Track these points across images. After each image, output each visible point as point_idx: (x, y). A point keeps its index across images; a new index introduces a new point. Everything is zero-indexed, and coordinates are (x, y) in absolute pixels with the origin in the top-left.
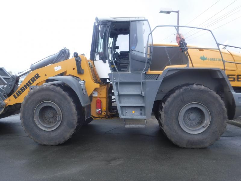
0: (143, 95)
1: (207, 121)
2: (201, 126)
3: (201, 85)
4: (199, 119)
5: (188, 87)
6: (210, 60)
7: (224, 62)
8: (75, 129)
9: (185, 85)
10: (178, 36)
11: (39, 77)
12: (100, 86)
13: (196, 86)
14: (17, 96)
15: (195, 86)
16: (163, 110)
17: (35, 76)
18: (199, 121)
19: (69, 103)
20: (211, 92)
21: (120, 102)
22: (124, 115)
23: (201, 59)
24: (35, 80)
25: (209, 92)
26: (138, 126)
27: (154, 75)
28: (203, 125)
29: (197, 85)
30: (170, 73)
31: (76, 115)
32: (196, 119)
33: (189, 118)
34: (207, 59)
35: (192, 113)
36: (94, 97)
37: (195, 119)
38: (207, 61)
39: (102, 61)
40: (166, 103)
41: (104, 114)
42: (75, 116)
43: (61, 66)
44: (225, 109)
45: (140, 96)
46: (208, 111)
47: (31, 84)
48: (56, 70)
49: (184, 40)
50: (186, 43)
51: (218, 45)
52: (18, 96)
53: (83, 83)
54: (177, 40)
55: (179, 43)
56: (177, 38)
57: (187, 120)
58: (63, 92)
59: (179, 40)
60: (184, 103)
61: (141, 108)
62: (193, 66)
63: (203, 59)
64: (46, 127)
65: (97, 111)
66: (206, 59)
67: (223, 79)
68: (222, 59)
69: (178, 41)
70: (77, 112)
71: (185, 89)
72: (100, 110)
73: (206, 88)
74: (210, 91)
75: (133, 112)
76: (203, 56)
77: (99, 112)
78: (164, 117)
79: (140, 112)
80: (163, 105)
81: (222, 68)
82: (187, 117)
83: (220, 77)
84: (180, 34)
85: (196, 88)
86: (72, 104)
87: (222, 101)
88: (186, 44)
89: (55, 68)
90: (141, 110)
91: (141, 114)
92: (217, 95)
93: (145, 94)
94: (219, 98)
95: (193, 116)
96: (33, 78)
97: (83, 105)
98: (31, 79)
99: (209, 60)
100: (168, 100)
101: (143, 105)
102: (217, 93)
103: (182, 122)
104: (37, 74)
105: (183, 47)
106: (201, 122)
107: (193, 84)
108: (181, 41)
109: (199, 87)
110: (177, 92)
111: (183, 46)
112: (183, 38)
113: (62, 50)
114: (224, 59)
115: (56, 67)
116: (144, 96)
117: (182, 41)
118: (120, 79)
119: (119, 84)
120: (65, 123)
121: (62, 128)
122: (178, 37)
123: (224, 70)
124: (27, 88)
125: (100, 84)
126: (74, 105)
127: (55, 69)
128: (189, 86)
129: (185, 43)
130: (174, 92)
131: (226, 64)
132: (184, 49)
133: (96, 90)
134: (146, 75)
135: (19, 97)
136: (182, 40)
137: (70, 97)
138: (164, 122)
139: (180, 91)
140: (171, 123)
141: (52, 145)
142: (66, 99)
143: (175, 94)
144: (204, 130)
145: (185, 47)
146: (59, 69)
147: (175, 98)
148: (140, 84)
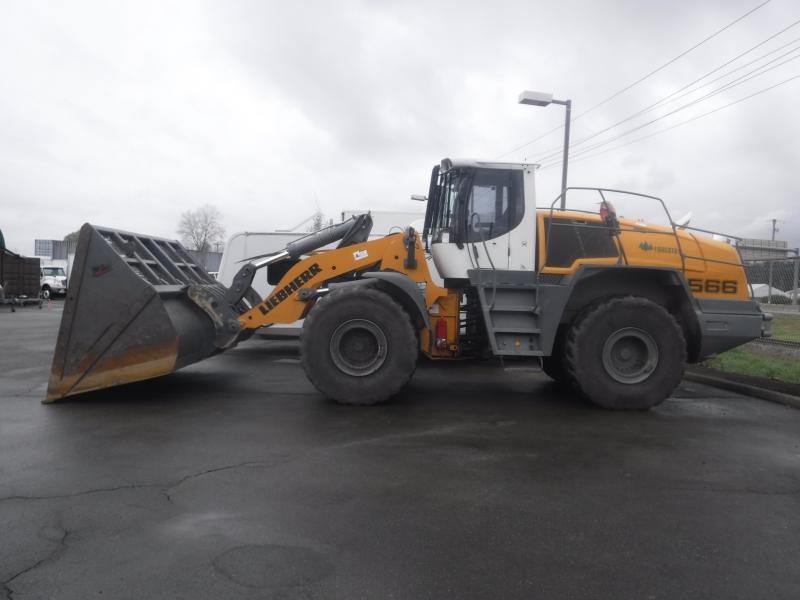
0: (537, 311)
1: (652, 362)
2: (642, 371)
3: (642, 297)
5: (620, 300)
6: (657, 250)
7: (683, 257)
9: (614, 296)
10: (605, 208)
11: (319, 270)
12: (449, 293)
13: (634, 298)
14: (267, 309)
15: (631, 298)
16: (575, 340)
17: (311, 269)
18: (638, 362)
20: (659, 309)
21: (493, 326)
22: (502, 348)
23: (640, 249)
24: (311, 277)
28: (646, 367)
29: (635, 296)
32: (632, 359)
33: (621, 357)
35: (625, 346)
37: (630, 359)
38: (653, 251)
39: (454, 246)
40: (582, 327)
41: (453, 349)
43: (367, 251)
44: (684, 340)
45: (531, 315)
47: (300, 285)
48: (358, 259)
51: (674, 225)
52: (271, 308)
55: (605, 220)
56: (603, 210)
57: (618, 360)
59: (606, 214)
60: (612, 327)
61: (531, 337)
62: (627, 262)
63: (645, 247)
64: (353, 370)
65: (439, 342)
66: (650, 248)
67: (681, 288)
68: (680, 250)
69: (605, 216)
71: (614, 304)
72: (445, 341)
73: (651, 302)
75: (518, 344)
76: (646, 243)
77: (442, 344)
79: (530, 344)
80: (576, 332)
81: (680, 266)
82: (617, 354)
83: (677, 284)
84: (608, 204)
85: (634, 302)
87: (678, 326)
89: (355, 254)
90: (531, 340)
91: (531, 348)
92: (671, 316)
93: (541, 312)
94: (674, 321)
95: (626, 353)
96: (306, 272)
98: (302, 276)
99: (655, 250)
100: (583, 322)
101: (536, 331)
102: (670, 312)
103: (609, 362)
104: (316, 265)
106: (640, 364)
107: (628, 295)
108: (610, 217)
109: (639, 300)
110: (601, 308)
111: (612, 226)
113: (363, 216)
114: (684, 251)
115: (358, 253)
116: (539, 314)
119: (495, 290)
120: (393, 363)
121: (387, 370)
123: (683, 269)
124: (290, 293)
125: (447, 290)
127: (355, 256)
128: (621, 298)
130: (596, 308)
131: (686, 260)
132: (614, 231)
133: (438, 300)
134: (540, 275)
135: (271, 312)
139: (606, 306)
140: (589, 363)
141: (363, 405)
143: (597, 311)
144: (646, 376)
145: (616, 229)
146: (365, 257)
147: (597, 319)
148: (532, 291)
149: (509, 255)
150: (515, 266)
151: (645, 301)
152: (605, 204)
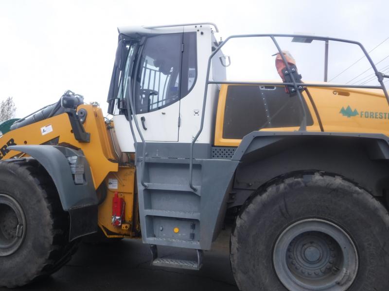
0: (198, 193)
2: (334, 281)
3: (333, 175)
4: (331, 259)
5: (299, 179)
6: (363, 116)
8: (47, 258)
10: (280, 58)
12: (119, 169)
13: (321, 177)
15: (317, 177)
16: (236, 231)
17: (7, 143)
18: (331, 265)
19: (39, 201)
20: (358, 193)
21: (149, 205)
22: (155, 236)
23: (341, 114)
24: (8, 151)
25: (355, 195)
26: (181, 266)
27: (228, 148)
29: (323, 175)
30: (260, 145)
31: (51, 227)
32: (323, 260)
33: (305, 257)
34: (358, 114)
35: (311, 243)
36: (111, 191)
37: (319, 260)
38: (357, 118)
39: (123, 117)
41: (125, 228)
42: (48, 230)
43: (52, 126)
46: (351, 243)
47: (1, 158)
48: (43, 134)
49: (292, 65)
50: (299, 73)
51: (381, 77)
53: (75, 161)
54: (278, 68)
55: (282, 75)
56: (277, 61)
57: (301, 260)
58: (31, 178)
59: (282, 67)
60: (287, 218)
61: (194, 223)
62: (322, 130)
63: (348, 112)
65: (113, 220)
66: (355, 113)
69: (280, 69)
70: (52, 222)
71: (290, 185)
72: (119, 219)
73: (346, 184)
74: (356, 192)
75: (176, 230)
76: (349, 108)
77: (116, 222)
78: (237, 249)
79: (191, 231)
80: (238, 222)
82: (301, 252)
83: (387, 157)
84: (284, 54)
85: (320, 183)
86: (45, 204)
88: (300, 77)
89: (42, 129)
90: (193, 227)
91: (193, 237)
93: (201, 191)
95: (312, 251)
96: (5, 146)
97: (65, 207)
98: (2, 150)
99: (361, 117)
100: (247, 210)
101: (195, 216)
103: (283, 266)
104: (12, 140)
105: (292, 84)
106: (334, 269)
107: (312, 173)
108: (287, 69)
109: (328, 179)
110: (271, 190)
111: (292, 81)
112: (291, 61)
115: (44, 128)
116: (200, 195)
117: (289, 68)
118: (157, 155)
120: (29, 243)
121: (25, 252)
122: (280, 60)
125: (119, 165)
126: (48, 207)
127: (42, 131)
128: (302, 177)
129: (295, 72)
130: (265, 191)
132: (293, 86)
133: (111, 175)
134: (214, 148)
136: (289, 66)
137: (43, 188)
138: (236, 262)
139: (278, 189)
140: (254, 266)
142: (34, 192)
143: (265, 196)
145: (296, 84)
146: (49, 132)
147: (265, 206)
148: (198, 167)
149: (179, 126)
150: (186, 138)
151: (338, 181)
152: (281, 53)
